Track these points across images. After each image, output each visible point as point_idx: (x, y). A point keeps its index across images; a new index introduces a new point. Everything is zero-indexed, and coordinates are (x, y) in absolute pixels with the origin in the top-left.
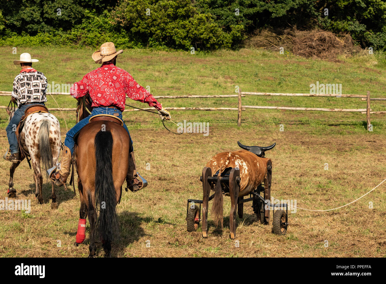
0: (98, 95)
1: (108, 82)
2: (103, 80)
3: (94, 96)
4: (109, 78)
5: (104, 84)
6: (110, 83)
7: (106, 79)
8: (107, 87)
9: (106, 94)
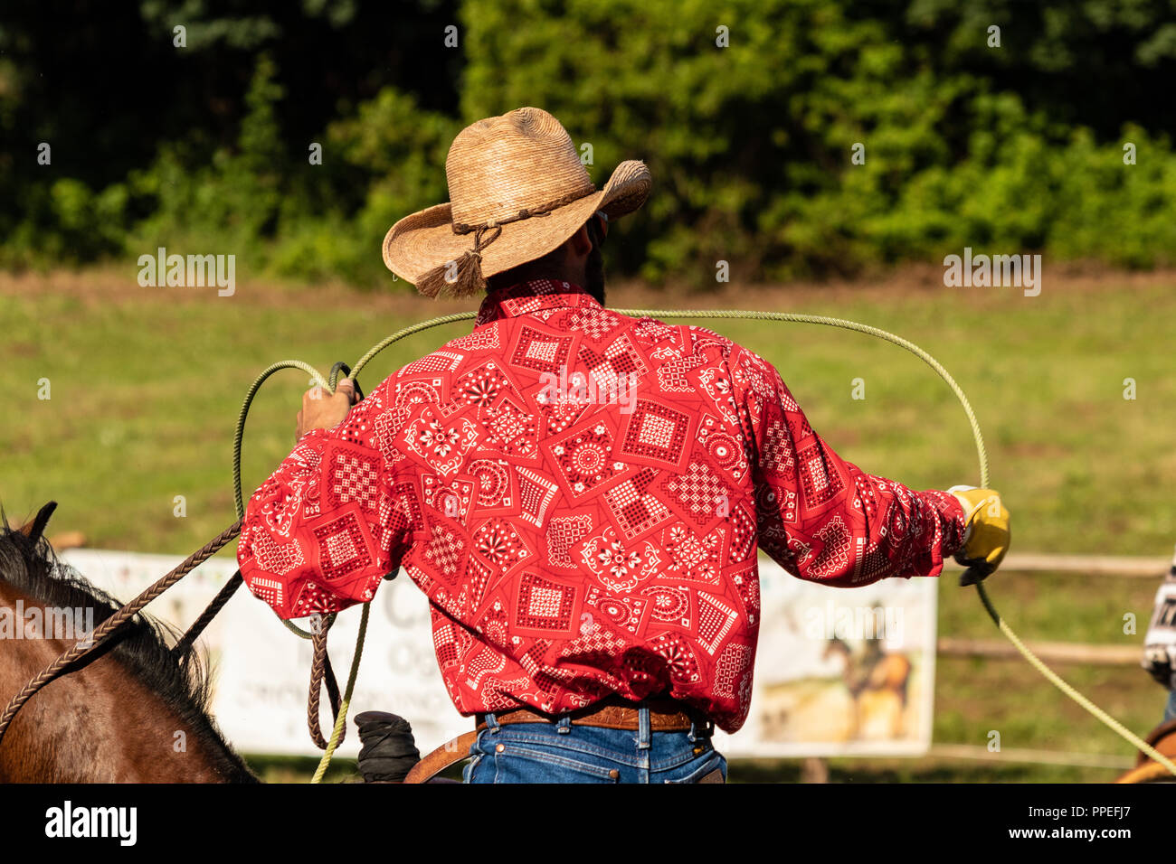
0: (535, 610)
1: (589, 481)
2: (544, 466)
3: (500, 616)
4: (602, 440)
5: (564, 503)
6: (624, 494)
7: (570, 446)
8: (598, 528)
9: (604, 590)
